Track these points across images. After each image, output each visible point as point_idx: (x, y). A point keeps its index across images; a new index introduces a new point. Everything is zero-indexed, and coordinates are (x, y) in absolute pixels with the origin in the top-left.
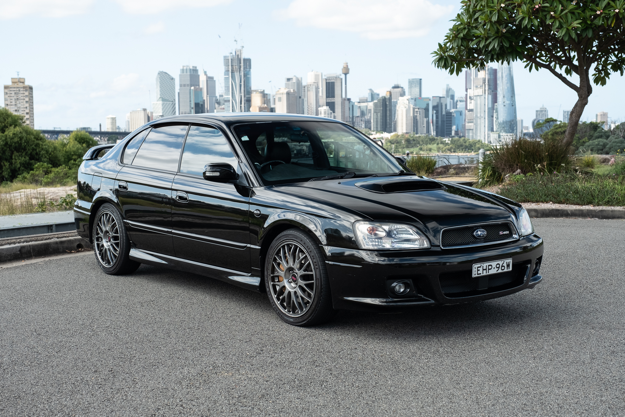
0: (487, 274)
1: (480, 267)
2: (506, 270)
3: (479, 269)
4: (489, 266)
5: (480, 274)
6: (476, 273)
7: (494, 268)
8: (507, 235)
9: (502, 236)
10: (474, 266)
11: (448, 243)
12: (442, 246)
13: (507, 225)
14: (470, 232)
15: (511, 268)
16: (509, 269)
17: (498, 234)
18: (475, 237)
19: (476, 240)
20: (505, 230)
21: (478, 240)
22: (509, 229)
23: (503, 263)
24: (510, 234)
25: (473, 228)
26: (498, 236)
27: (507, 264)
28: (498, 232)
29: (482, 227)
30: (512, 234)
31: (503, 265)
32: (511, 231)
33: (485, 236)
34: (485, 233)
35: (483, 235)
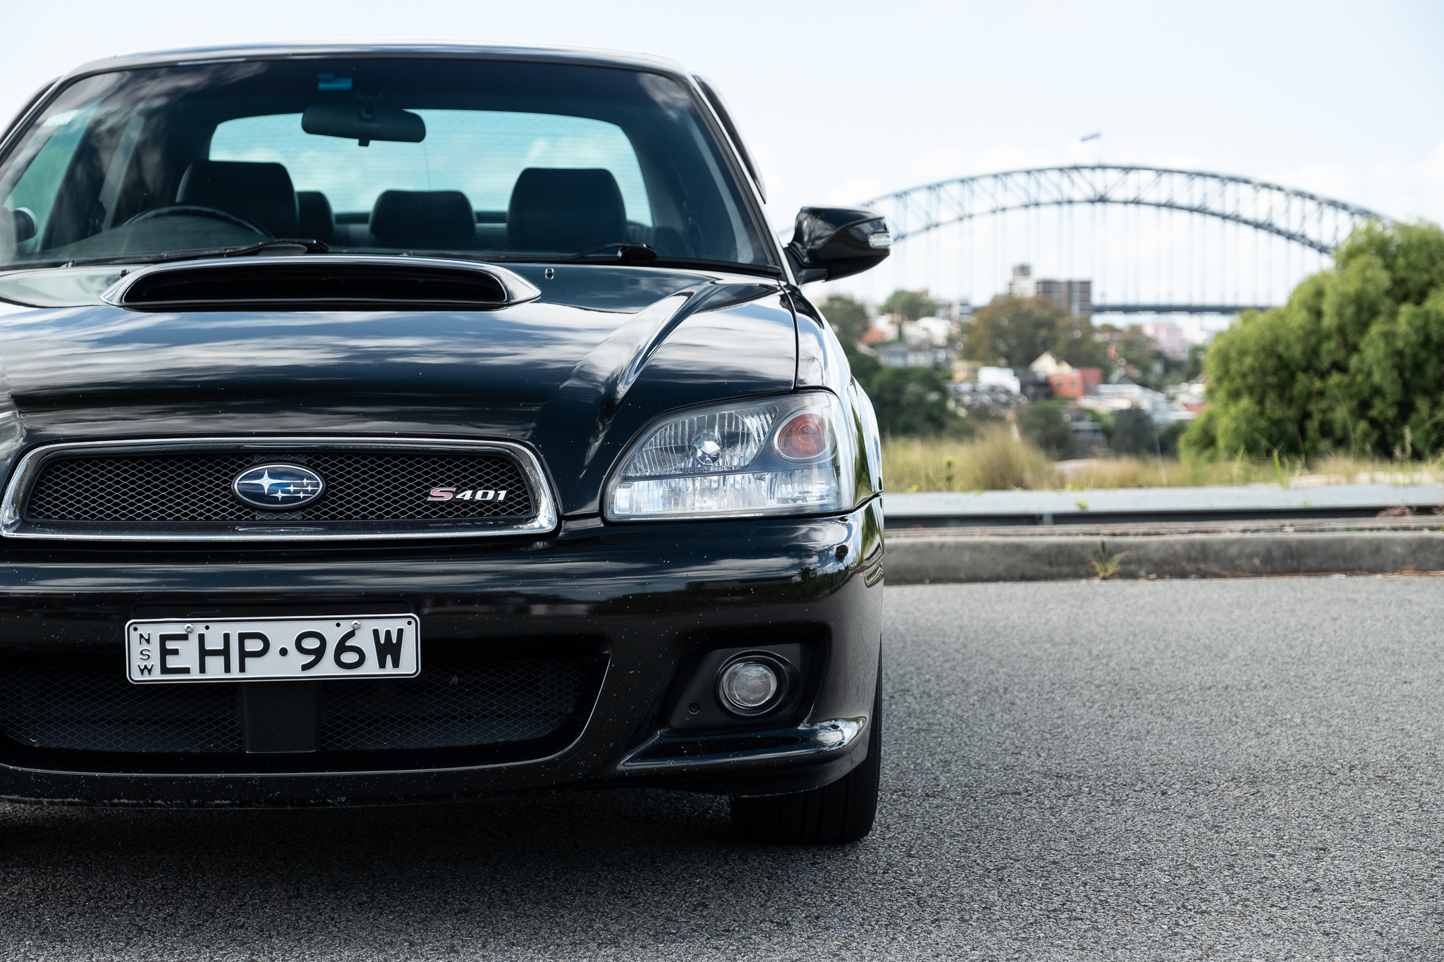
0: (235, 674)
1: (184, 637)
2: (371, 668)
3: (170, 645)
4: (243, 637)
5: (187, 671)
6: (155, 661)
7: (284, 652)
8: (488, 510)
9: (442, 510)
10: (136, 629)
11: (70, 513)
12: (12, 525)
13: (503, 460)
14: (226, 474)
15: (409, 664)
16: (396, 664)
17: (419, 498)
18: (240, 501)
19: (247, 514)
20: (480, 485)
21: (259, 516)
22: (518, 482)
23: (351, 634)
24: (511, 507)
25: (244, 458)
26: (418, 506)
27: (382, 641)
28: (419, 491)
29: (315, 458)
30: (528, 509)
31: (348, 643)
32: (525, 493)
33: (305, 498)
34: (310, 484)
35: (289, 492)
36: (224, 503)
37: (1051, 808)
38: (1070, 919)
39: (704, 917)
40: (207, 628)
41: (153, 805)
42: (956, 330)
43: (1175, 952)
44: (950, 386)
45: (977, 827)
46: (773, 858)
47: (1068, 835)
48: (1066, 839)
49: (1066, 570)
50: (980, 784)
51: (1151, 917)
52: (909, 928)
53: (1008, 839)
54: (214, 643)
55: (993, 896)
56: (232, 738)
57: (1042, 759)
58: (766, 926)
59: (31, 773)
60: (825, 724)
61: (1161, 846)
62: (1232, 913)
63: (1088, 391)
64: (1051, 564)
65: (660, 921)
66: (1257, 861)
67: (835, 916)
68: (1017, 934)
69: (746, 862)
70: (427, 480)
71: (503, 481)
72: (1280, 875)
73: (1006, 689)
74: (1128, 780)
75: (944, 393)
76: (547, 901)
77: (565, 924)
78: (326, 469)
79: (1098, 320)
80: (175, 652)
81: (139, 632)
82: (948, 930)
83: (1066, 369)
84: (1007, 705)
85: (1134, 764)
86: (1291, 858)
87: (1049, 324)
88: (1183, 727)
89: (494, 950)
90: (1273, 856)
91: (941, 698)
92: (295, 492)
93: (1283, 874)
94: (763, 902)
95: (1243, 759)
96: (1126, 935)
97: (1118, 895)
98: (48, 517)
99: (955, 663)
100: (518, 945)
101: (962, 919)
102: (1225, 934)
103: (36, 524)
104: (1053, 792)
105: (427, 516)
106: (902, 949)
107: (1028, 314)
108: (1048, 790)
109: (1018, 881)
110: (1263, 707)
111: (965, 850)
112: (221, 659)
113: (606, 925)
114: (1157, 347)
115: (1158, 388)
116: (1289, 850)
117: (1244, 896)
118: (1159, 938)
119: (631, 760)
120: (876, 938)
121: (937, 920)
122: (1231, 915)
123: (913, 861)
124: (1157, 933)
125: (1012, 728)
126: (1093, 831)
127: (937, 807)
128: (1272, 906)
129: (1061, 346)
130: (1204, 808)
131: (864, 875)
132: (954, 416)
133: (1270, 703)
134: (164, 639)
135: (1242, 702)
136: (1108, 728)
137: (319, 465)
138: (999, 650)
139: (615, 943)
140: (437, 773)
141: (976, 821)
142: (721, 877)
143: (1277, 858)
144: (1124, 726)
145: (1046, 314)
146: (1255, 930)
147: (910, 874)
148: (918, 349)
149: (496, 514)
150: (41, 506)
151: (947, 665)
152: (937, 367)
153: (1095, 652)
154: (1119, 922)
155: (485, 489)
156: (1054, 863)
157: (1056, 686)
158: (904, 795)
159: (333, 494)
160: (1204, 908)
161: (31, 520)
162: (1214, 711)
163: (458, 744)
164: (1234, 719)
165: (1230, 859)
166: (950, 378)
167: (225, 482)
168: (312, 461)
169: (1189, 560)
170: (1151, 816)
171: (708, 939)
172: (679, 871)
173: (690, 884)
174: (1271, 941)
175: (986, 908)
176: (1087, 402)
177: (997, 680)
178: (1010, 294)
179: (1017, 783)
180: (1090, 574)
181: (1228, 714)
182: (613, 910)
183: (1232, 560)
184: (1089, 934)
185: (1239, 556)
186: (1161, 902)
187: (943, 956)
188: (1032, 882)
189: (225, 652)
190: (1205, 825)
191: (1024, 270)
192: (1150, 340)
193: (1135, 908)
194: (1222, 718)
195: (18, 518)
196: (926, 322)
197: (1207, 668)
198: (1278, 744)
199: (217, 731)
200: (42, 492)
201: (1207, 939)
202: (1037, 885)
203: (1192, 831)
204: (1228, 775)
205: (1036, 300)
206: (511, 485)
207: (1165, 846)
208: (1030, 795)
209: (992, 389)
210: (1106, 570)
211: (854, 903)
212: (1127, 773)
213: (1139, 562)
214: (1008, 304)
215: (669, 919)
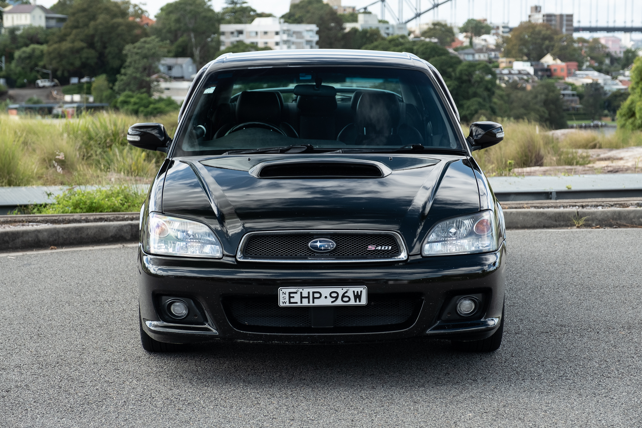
0: (311, 304)
1: (296, 293)
2: (352, 302)
4: (314, 293)
5: (296, 303)
6: (287, 300)
7: (326, 297)
8: (386, 252)
9: (372, 252)
10: (281, 290)
11: (258, 253)
12: (241, 257)
13: (390, 237)
14: (305, 241)
15: (364, 301)
16: (360, 301)
17: (365, 249)
18: (310, 250)
19: (312, 254)
20: (383, 244)
21: (316, 255)
22: (395, 243)
23: (346, 292)
24: (393, 251)
25: (311, 236)
26: (365, 251)
27: (356, 294)
28: (365, 247)
29: (333, 236)
30: (397, 252)
31: (345, 295)
32: (397, 247)
33: (330, 249)
34: (331, 245)
35: (325, 247)
36: (305, 250)
37: (559, 338)
38: (566, 379)
39: (449, 378)
40: (303, 290)
41: (285, 343)
42: (500, 40)
43: (599, 390)
44: (497, 71)
45: (534, 346)
46: (467, 357)
47: (565, 349)
48: (564, 350)
49: (562, 223)
50: (534, 329)
51: (592, 379)
52: (515, 382)
53: (545, 350)
54: (305, 294)
55: (541, 371)
56: (308, 322)
57: (555, 318)
58: (469, 381)
59: (248, 333)
60: (489, 319)
61: (596, 353)
62: (618, 377)
63: (570, 74)
64: (556, 221)
65: (436, 379)
66: (628, 359)
67: (491, 378)
68: (549, 384)
69: (458, 358)
70: (367, 243)
71: (390, 243)
72: (635, 364)
73: (541, 287)
74: (586, 328)
75: (494, 75)
76: (397, 371)
77: (406, 380)
78: (336, 240)
79: (576, 35)
80: (293, 297)
81: (282, 291)
82: (527, 383)
83: (559, 62)
84: (542, 295)
85: (588, 321)
86: (639, 358)
87: (550, 38)
88: (606, 305)
89: (386, 388)
90: (633, 357)
91: (517, 291)
92: (327, 247)
93: (636, 364)
94: (467, 373)
95: (626, 319)
96: (584, 385)
97: (581, 371)
98: (251, 254)
99: (521, 274)
100: (393, 387)
101: (531, 379)
102: (615, 385)
103: (248, 257)
104: (560, 332)
105: (367, 255)
106: (514, 389)
107: (539, 33)
108: (558, 331)
109: (549, 366)
110: (636, 296)
111: (531, 354)
112: (307, 299)
113: (419, 380)
114: (607, 50)
115: (607, 73)
116: (639, 355)
117: (623, 371)
118: (594, 386)
119: (430, 330)
120: (505, 385)
121: (523, 379)
122: (618, 378)
123: (514, 359)
124: (594, 384)
125: (544, 305)
126: (573, 347)
127: (520, 338)
128: (631, 375)
129: (556, 50)
130: (612, 339)
131: (498, 363)
132: (499, 87)
133: (639, 294)
134: (290, 293)
135: (628, 293)
136: (579, 305)
137: (334, 238)
138: (537, 268)
139: (423, 386)
140: (372, 334)
141: (534, 343)
142: (451, 363)
143: (635, 358)
144: (585, 304)
145: (549, 32)
146: (625, 383)
147: (513, 363)
148: (480, 51)
149: (388, 254)
150: (249, 251)
151: (518, 275)
152: (490, 61)
153: (574, 269)
154: (582, 380)
155: (385, 246)
156: (561, 359)
157: (560, 286)
158: (508, 333)
159: (339, 248)
160: (609, 376)
161: (246, 255)
162: (618, 298)
163: (376, 325)
164: (625, 301)
165: (619, 358)
166: (497, 67)
167: (305, 244)
168: (332, 237)
169: (613, 219)
170: (593, 342)
171: (452, 385)
172: (437, 361)
173: (442, 366)
174: (630, 387)
175: (539, 375)
176: (570, 80)
177: (537, 283)
178: (530, 21)
179: (547, 328)
180: (572, 225)
181: (623, 299)
182: (419, 375)
183: (631, 219)
184: (572, 384)
185: (634, 218)
186: (595, 373)
187: (527, 391)
188: (554, 366)
189: (308, 297)
190: (611, 345)
191: (537, 9)
192: (604, 47)
193: (587, 376)
194: (620, 301)
195: (242, 255)
196: (484, 37)
197: (616, 277)
198: (640, 312)
199: (303, 320)
200: (249, 246)
201: (609, 386)
202: (555, 367)
203: (607, 348)
204: (621, 325)
205: (542, 25)
206: (392, 245)
207: (598, 353)
208: (552, 333)
209: (520, 73)
210: (579, 223)
211: (496, 373)
212: (585, 325)
213: (593, 220)
214: (528, 27)
215: (438, 378)
